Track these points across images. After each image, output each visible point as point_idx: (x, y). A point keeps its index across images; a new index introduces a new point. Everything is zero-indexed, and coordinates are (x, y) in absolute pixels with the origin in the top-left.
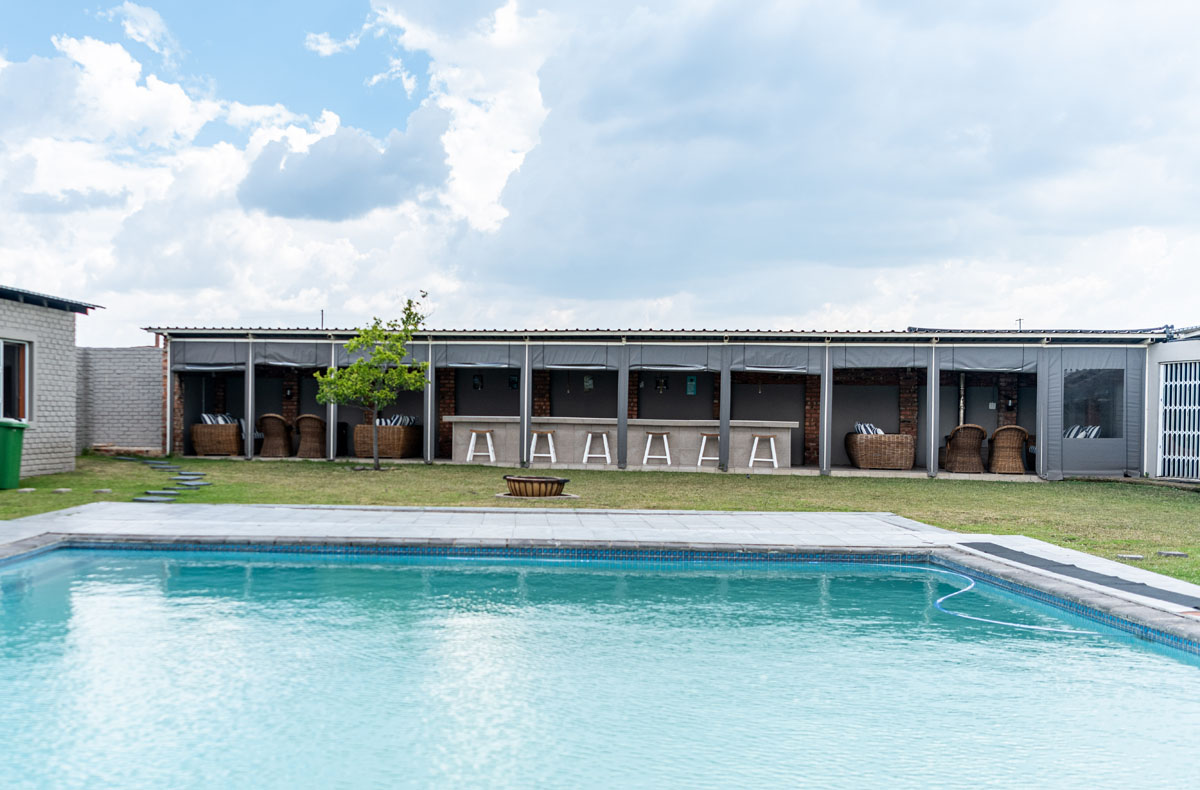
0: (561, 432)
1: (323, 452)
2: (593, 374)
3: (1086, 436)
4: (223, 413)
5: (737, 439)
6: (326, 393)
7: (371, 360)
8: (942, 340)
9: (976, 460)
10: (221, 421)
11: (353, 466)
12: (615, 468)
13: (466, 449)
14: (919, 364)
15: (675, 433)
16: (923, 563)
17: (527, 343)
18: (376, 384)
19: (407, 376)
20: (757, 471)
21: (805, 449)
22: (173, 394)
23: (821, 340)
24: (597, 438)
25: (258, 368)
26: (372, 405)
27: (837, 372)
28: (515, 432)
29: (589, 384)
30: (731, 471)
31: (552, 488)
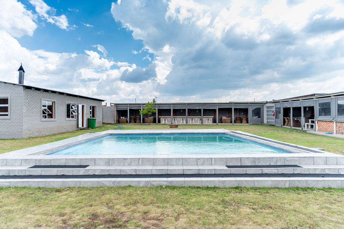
0: (177, 119)
1: (140, 122)
2: (182, 110)
3: (256, 118)
4: (124, 116)
5: (204, 119)
6: (141, 113)
7: (148, 108)
8: (234, 104)
9: (240, 121)
10: (124, 118)
11: (145, 124)
12: (186, 124)
13: (163, 121)
14: (231, 107)
15: (194, 118)
16: (224, 134)
17: (172, 105)
18: (149, 112)
19: (154, 110)
20: (207, 124)
21: (215, 120)
22: (116, 114)
23: (216, 104)
24: (183, 119)
25: (130, 109)
26: (148, 115)
27: (219, 109)
28: (170, 119)
29: (182, 111)
30: (203, 124)
31: (176, 126)
